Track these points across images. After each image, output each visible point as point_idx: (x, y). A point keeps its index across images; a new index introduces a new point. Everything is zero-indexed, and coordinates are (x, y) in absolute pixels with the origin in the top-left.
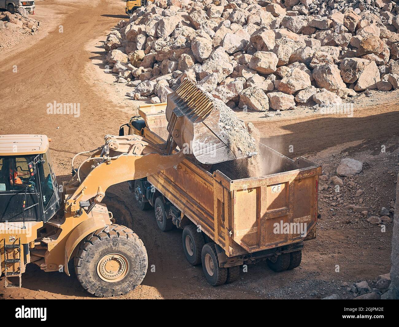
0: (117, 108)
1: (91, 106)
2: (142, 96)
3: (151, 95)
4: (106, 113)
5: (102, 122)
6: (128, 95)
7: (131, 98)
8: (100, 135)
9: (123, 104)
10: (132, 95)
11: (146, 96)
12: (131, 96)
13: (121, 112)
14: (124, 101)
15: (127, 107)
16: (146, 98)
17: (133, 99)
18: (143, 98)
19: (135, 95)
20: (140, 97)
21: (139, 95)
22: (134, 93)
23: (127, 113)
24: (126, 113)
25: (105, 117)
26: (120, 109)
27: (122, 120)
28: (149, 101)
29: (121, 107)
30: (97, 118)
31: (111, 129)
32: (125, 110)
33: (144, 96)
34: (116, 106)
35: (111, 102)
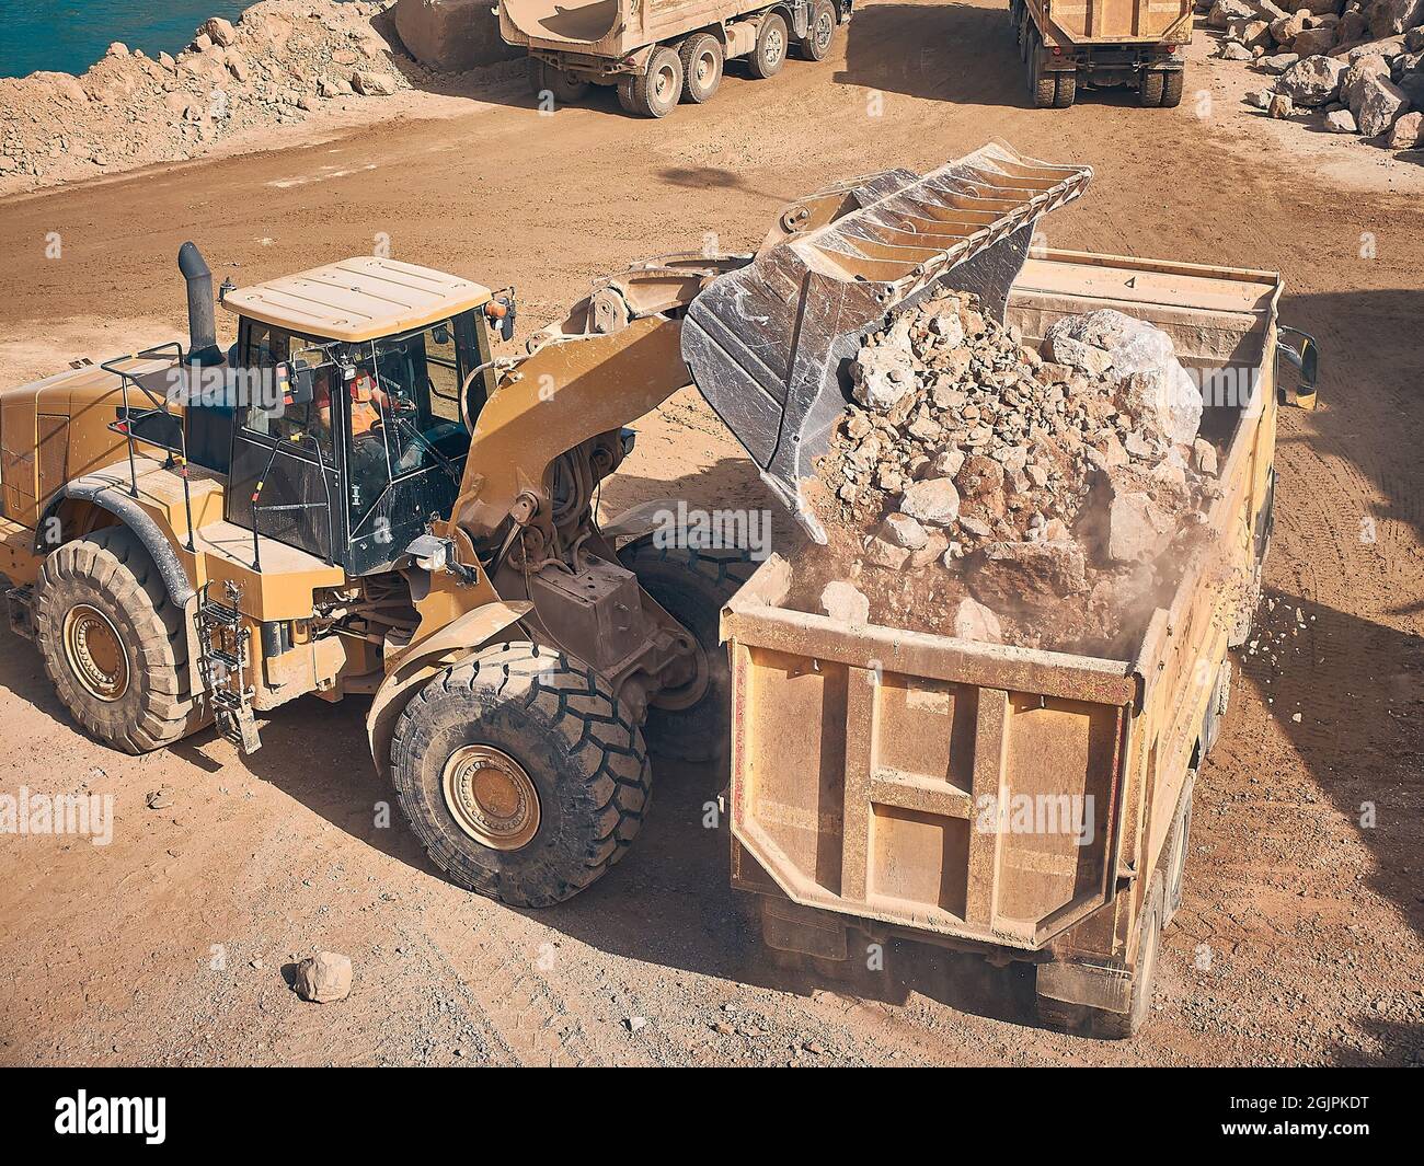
0: (1211, 141)
1: (1129, 131)
2: (1297, 105)
3: (1329, 103)
4: (1174, 155)
5: (1159, 183)
6: (1251, 100)
7: (1259, 110)
8: (1152, 223)
9: (1232, 130)
10: (1265, 101)
11: (1310, 108)
12: (1261, 104)
13: (1225, 153)
14: (1238, 121)
15: (1244, 138)
16: (1310, 112)
17: (1265, 115)
18: (1301, 112)
19: (1274, 103)
20: (1290, 110)
21: (1286, 101)
22: (1272, 95)
23: (1243, 160)
24: (1237, 159)
25: (1172, 169)
26: (1221, 146)
27: (1226, 181)
28: (1318, 124)
29: (1225, 138)
30: (1146, 169)
31: (1186, 208)
32: (1238, 149)
33: (1305, 107)
34: (1209, 134)
35: (1197, 120)
